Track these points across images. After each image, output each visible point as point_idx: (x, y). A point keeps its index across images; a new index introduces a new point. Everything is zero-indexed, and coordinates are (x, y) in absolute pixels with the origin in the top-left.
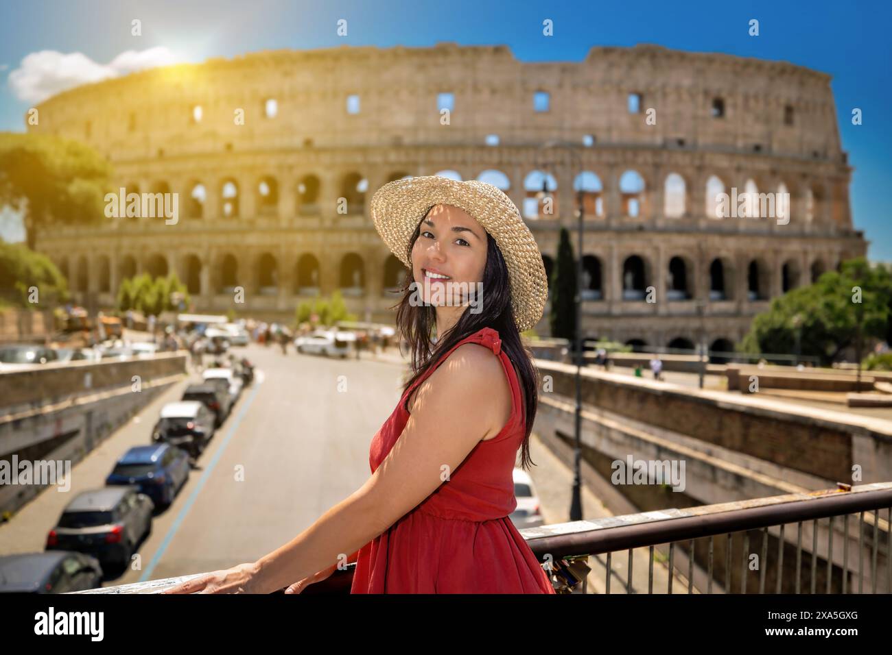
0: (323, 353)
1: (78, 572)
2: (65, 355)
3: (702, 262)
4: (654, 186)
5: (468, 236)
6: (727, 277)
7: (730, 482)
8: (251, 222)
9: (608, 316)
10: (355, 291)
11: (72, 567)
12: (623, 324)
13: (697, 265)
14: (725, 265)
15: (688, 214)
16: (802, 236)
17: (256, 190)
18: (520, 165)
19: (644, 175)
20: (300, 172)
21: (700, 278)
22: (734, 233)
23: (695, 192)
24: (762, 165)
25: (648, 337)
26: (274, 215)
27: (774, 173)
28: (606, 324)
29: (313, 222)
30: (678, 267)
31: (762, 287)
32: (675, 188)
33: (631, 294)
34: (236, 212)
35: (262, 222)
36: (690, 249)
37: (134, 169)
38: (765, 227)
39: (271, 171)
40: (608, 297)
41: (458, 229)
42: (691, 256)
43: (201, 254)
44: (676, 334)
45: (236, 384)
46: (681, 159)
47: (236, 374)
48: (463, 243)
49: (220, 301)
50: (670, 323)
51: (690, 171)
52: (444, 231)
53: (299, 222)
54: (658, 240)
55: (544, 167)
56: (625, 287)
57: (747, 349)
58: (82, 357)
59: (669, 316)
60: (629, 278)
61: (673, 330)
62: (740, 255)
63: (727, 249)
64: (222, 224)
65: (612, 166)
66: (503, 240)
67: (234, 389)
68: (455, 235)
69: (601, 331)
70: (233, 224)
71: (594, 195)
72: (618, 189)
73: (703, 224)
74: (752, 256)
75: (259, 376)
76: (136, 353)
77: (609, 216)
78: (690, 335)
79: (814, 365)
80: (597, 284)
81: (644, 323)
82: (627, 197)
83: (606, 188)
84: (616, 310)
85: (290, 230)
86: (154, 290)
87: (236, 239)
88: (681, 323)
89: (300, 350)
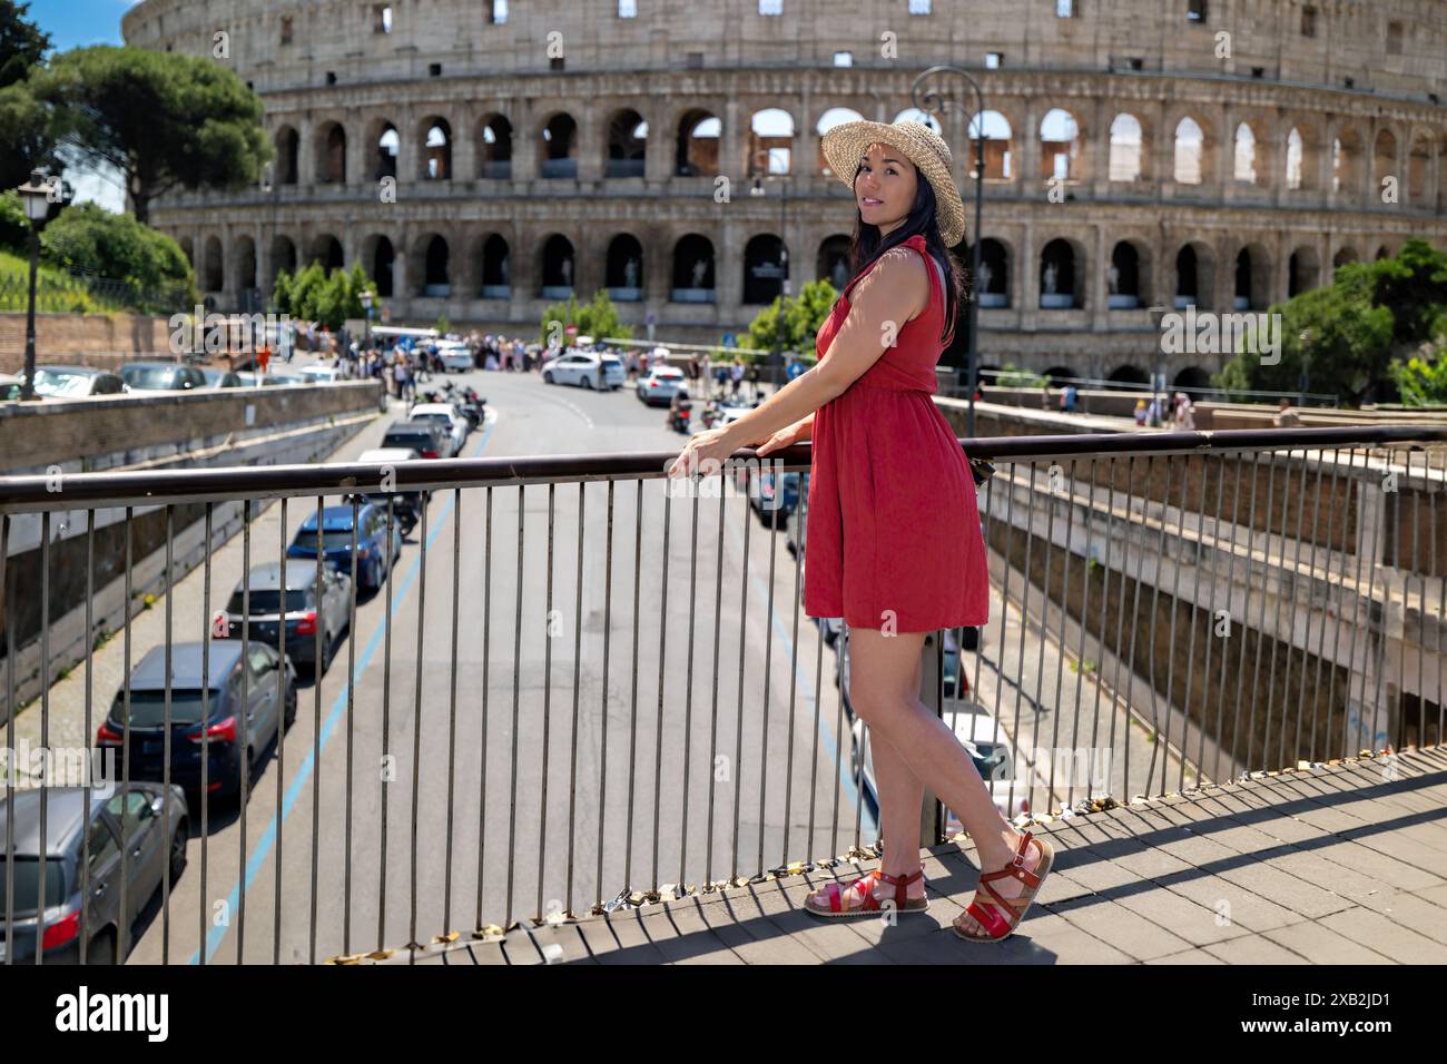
0: (585, 384)
1: (265, 669)
2: (216, 378)
3: (1164, 250)
4: (1093, 132)
5: (895, 166)
6: (1203, 273)
7: (1187, 554)
8: (470, 186)
9: (1017, 332)
10: (630, 292)
11: (258, 661)
12: (1039, 344)
13: (1156, 255)
14: (1200, 254)
15: (1145, 176)
16: (1323, 211)
17: (479, 137)
18: (885, 98)
19: (1078, 116)
20: (544, 109)
21: (1161, 275)
22: (1216, 206)
23: (1156, 141)
24: (1266, 101)
25: (1078, 364)
26: (506, 175)
27: (1281, 111)
28: (1013, 344)
29: (565, 187)
30: (1127, 257)
31: (1256, 288)
32: (1126, 135)
33: (1052, 299)
34: (446, 171)
35: (487, 187)
36: (1147, 230)
37: (291, 104)
38: (1266, 197)
39: (500, 108)
40: (1016, 303)
41: (887, 161)
42: (1148, 242)
43: (394, 235)
44: (1123, 361)
45: (460, 424)
46: (1136, 90)
47: (458, 411)
48: (893, 172)
49: (424, 306)
50: (1114, 344)
51: (1149, 109)
52: (878, 167)
53: (543, 186)
54: (1097, 215)
55: (924, 102)
56: (1043, 289)
57: (1229, 382)
58: (239, 383)
59: (1111, 333)
60: (1050, 273)
61: (1117, 354)
62: (1224, 239)
63: (1204, 230)
64: (425, 189)
65: (1027, 101)
66: (924, 168)
67: (456, 433)
68: (886, 166)
69: (1005, 354)
70: (443, 189)
71: (1001, 146)
72: (1038, 135)
73: (1168, 191)
74: (1243, 241)
75: (491, 414)
76: (311, 378)
77: (1022, 179)
78: (1143, 363)
79: (1331, 404)
80: (1000, 284)
81: (1072, 343)
82: (1052, 148)
83: (1018, 134)
84: (1030, 323)
85: (528, 199)
86: (330, 287)
87: (448, 211)
88: (1129, 344)
89: (549, 378)
